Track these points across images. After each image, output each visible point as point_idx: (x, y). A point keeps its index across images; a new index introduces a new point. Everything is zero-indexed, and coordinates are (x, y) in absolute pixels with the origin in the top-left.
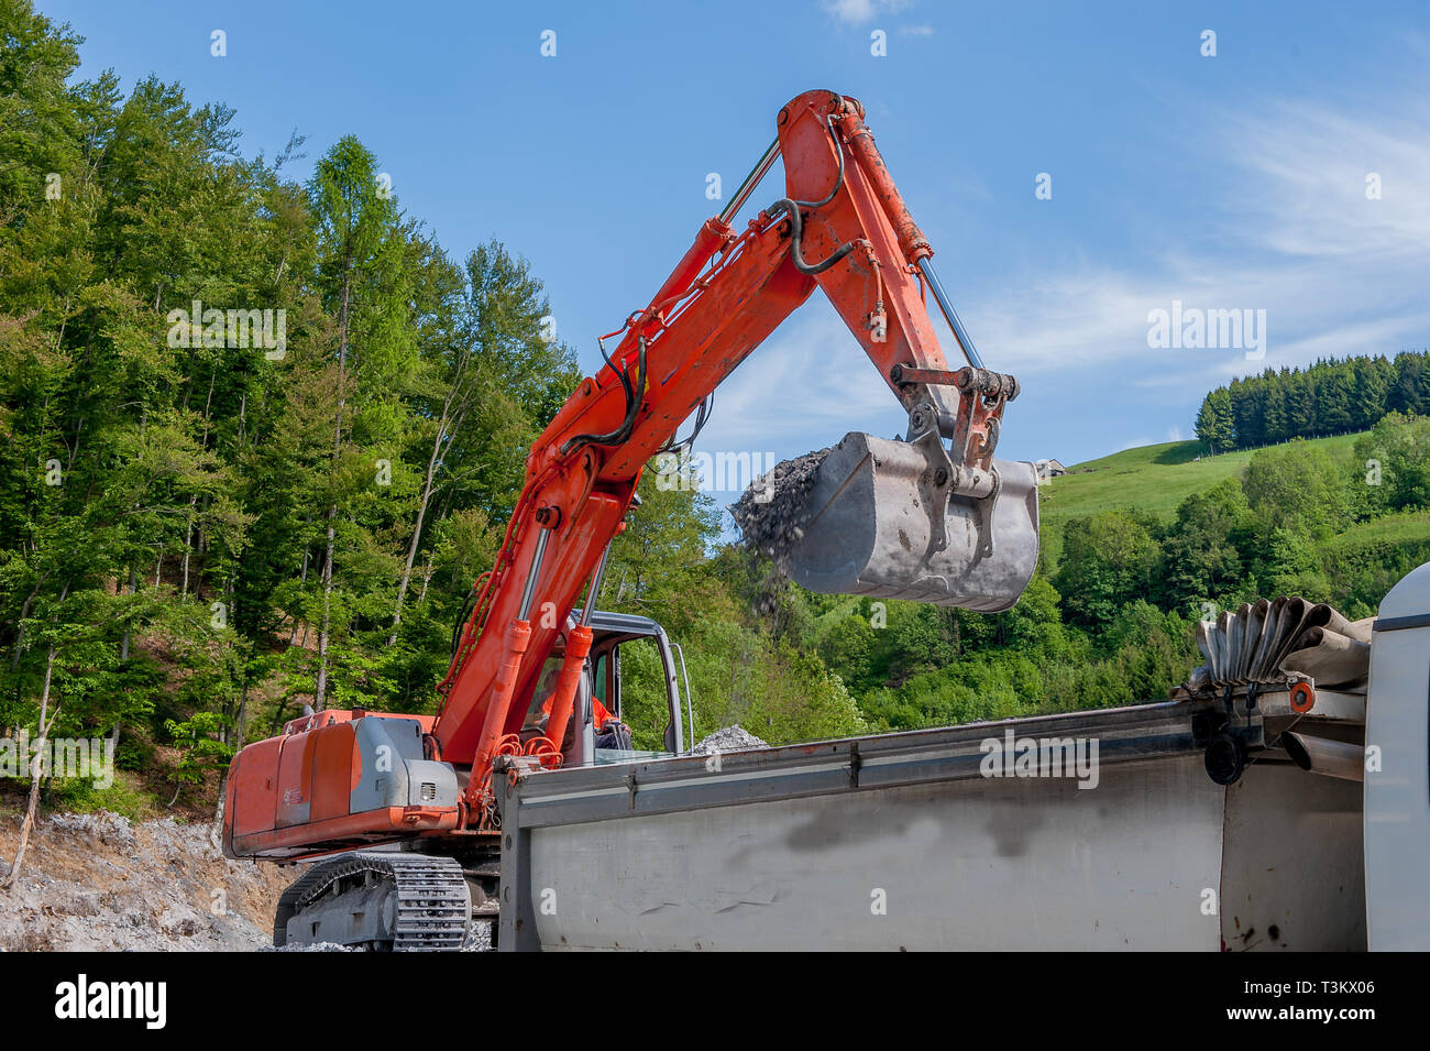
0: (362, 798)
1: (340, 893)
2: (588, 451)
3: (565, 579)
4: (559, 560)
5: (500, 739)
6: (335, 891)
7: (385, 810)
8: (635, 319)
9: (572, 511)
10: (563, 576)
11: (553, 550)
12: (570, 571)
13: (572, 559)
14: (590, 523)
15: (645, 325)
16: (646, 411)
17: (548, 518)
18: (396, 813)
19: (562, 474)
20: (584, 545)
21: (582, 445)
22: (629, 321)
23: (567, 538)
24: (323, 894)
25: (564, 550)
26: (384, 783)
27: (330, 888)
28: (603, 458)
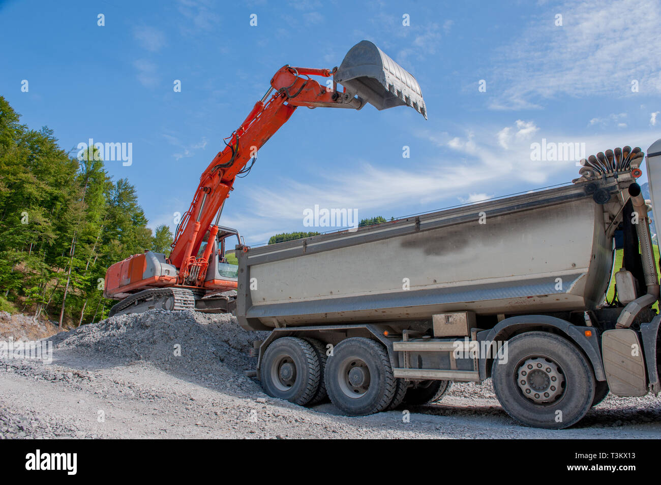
0: (146, 274)
1: (138, 304)
2: (220, 170)
3: (211, 210)
4: (210, 203)
5: (190, 257)
6: (136, 303)
7: (154, 277)
8: (234, 133)
9: (214, 188)
10: (210, 209)
11: (208, 200)
12: (213, 208)
13: (213, 203)
14: (219, 192)
15: (240, 131)
16: (238, 156)
17: (207, 190)
18: (157, 278)
19: (211, 178)
20: (218, 199)
21: (218, 169)
22: (233, 134)
23: (213, 196)
24: (131, 305)
25: (211, 200)
26: (153, 269)
27: (134, 303)
28: (224, 172)
